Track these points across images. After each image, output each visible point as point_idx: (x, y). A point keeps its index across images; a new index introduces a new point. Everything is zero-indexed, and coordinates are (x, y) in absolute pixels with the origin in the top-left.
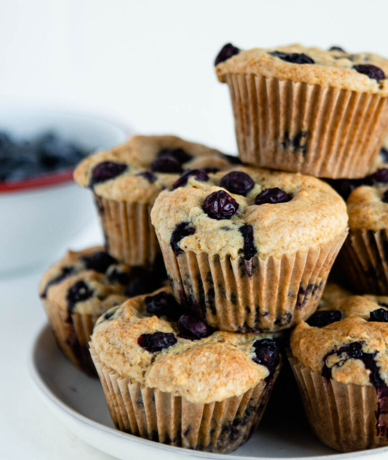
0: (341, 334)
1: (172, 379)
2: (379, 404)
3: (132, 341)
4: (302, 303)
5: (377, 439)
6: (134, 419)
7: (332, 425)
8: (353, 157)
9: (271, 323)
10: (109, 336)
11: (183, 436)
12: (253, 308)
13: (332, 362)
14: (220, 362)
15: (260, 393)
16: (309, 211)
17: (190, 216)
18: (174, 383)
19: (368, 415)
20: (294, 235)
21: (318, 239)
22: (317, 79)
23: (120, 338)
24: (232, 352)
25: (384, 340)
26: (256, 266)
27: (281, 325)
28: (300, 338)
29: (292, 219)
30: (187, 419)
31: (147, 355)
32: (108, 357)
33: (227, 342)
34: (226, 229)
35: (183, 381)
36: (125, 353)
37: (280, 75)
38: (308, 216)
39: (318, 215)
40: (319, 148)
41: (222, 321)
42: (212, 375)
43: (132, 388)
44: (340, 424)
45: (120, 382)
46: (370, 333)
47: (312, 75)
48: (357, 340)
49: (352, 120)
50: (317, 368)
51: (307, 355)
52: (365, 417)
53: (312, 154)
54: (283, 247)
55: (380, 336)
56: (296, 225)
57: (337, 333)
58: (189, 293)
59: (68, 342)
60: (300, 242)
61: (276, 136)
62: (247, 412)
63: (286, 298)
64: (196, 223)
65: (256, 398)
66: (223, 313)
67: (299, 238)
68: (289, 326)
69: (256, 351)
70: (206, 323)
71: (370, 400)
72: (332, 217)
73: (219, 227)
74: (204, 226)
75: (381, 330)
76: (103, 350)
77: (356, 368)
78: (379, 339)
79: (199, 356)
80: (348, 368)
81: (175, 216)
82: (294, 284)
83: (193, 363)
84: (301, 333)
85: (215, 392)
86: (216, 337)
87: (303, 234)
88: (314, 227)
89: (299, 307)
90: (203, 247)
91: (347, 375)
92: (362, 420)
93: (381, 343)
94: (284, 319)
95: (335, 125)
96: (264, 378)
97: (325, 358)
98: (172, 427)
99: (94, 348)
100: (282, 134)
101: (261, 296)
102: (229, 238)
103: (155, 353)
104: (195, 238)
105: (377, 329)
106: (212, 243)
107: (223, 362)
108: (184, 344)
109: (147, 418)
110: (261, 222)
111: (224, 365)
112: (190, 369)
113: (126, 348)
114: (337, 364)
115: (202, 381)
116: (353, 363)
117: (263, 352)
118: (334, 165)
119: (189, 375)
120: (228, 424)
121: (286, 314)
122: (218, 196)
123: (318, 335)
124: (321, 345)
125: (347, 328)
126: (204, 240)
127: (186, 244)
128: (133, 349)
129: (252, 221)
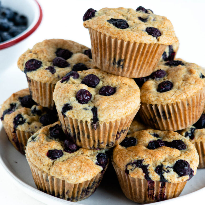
0: (134, 155)
1: (61, 174)
2: (149, 186)
3: (44, 154)
4: (118, 138)
5: (148, 199)
6: (44, 185)
7: (129, 192)
8: (145, 68)
9: (104, 147)
10: (34, 150)
11: (65, 194)
12: (97, 141)
13: (129, 169)
14: (82, 166)
15: (99, 177)
16: (122, 101)
17: (70, 101)
18: (62, 175)
19: (144, 189)
20: (115, 113)
21: (126, 113)
22: (129, 39)
23: (39, 153)
24: (87, 161)
25: (152, 159)
26: (98, 126)
27: (109, 147)
28: (117, 154)
29: (114, 105)
30: (67, 188)
31: (51, 161)
32: (34, 160)
33: (85, 154)
34: (86, 109)
35: (66, 175)
36: (41, 160)
37: (112, 36)
38: (121, 103)
39: (126, 102)
40: (129, 66)
41: (83, 145)
42: (78, 172)
43: (44, 175)
44: (133, 192)
45: (39, 172)
46: (146, 156)
47: (127, 36)
48: (140, 159)
49: (144, 55)
50: (123, 169)
51: (119, 163)
52: (143, 191)
53: (126, 69)
54: (110, 118)
55: (151, 157)
56: (116, 108)
57: (132, 154)
58: (69, 132)
59: (13, 140)
60: (117, 116)
61: (110, 59)
62: (93, 184)
63: (111, 136)
64: (73, 105)
65: (97, 179)
66: (84, 142)
67: (117, 114)
68: (112, 147)
69: (97, 159)
70: (76, 145)
71: (145, 184)
72: (132, 103)
73: (83, 108)
74: (76, 107)
75: (151, 154)
76: (31, 157)
77: (139, 172)
78: (150, 159)
79: (73, 164)
80: (136, 172)
81: (64, 100)
82: (115, 131)
83: (70, 166)
84: (117, 151)
85: (79, 179)
86: (80, 151)
87: (119, 112)
88: (124, 109)
89: (117, 139)
90: (76, 117)
91: (135, 175)
92: (142, 191)
93: (151, 160)
94: (110, 145)
95: (137, 56)
96: (100, 171)
97: (127, 166)
98: (61, 191)
99: (28, 154)
100: (112, 59)
101: (100, 137)
102: (87, 114)
103: (54, 160)
104: (72, 112)
105: (150, 154)
106: (80, 116)
107: (83, 166)
108: (67, 155)
109: (50, 186)
110: (101, 107)
111: (83, 168)
112: (69, 170)
113: (42, 157)
114: (131, 169)
115: (74, 175)
116: (138, 170)
117: (100, 160)
118: (136, 73)
119: (68, 172)
120: (84, 189)
121: (111, 142)
122: (83, 92)
123: (125, 154)
124: (126, 159)
125: (137, 152)
126: (76, 114)
127: (68, 115)
128: (45, 158)
129: (97, 105)
